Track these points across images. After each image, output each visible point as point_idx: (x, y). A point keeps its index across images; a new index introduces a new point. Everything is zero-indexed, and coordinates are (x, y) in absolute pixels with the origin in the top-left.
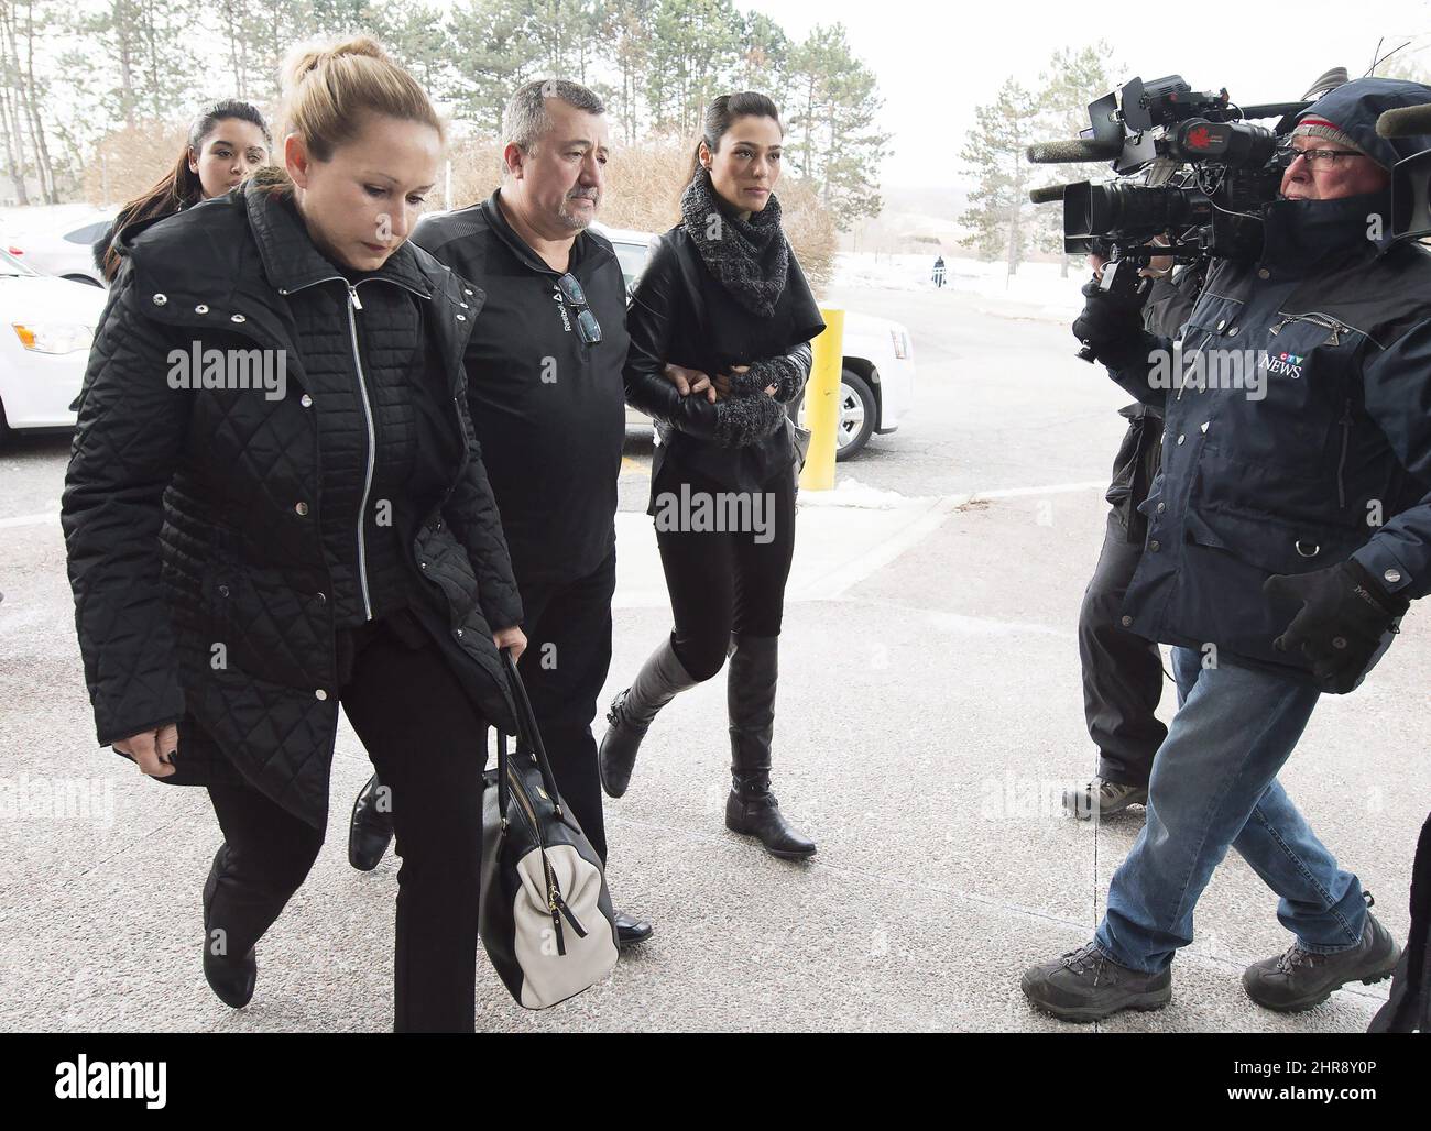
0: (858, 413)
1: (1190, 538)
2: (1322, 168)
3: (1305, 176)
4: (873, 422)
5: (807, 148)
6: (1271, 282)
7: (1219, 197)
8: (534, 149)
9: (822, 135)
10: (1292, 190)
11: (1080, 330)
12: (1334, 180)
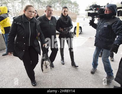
0: (80, 31)
1: (99, 39)
2: (108, 11)
3: (106, 12)
4: (81, 31)
5: (74, 10)
6: (104, 20)
7: (100, 13)
8: (47, 11)
9: (75, 9)
10: (105, 13)
11: (90, 23)
12: (109, 12)
